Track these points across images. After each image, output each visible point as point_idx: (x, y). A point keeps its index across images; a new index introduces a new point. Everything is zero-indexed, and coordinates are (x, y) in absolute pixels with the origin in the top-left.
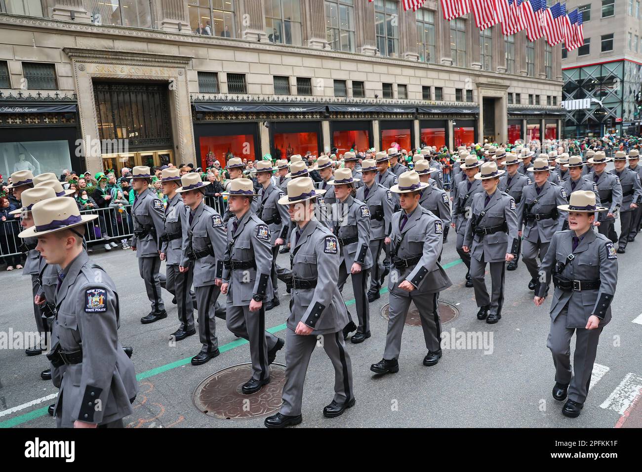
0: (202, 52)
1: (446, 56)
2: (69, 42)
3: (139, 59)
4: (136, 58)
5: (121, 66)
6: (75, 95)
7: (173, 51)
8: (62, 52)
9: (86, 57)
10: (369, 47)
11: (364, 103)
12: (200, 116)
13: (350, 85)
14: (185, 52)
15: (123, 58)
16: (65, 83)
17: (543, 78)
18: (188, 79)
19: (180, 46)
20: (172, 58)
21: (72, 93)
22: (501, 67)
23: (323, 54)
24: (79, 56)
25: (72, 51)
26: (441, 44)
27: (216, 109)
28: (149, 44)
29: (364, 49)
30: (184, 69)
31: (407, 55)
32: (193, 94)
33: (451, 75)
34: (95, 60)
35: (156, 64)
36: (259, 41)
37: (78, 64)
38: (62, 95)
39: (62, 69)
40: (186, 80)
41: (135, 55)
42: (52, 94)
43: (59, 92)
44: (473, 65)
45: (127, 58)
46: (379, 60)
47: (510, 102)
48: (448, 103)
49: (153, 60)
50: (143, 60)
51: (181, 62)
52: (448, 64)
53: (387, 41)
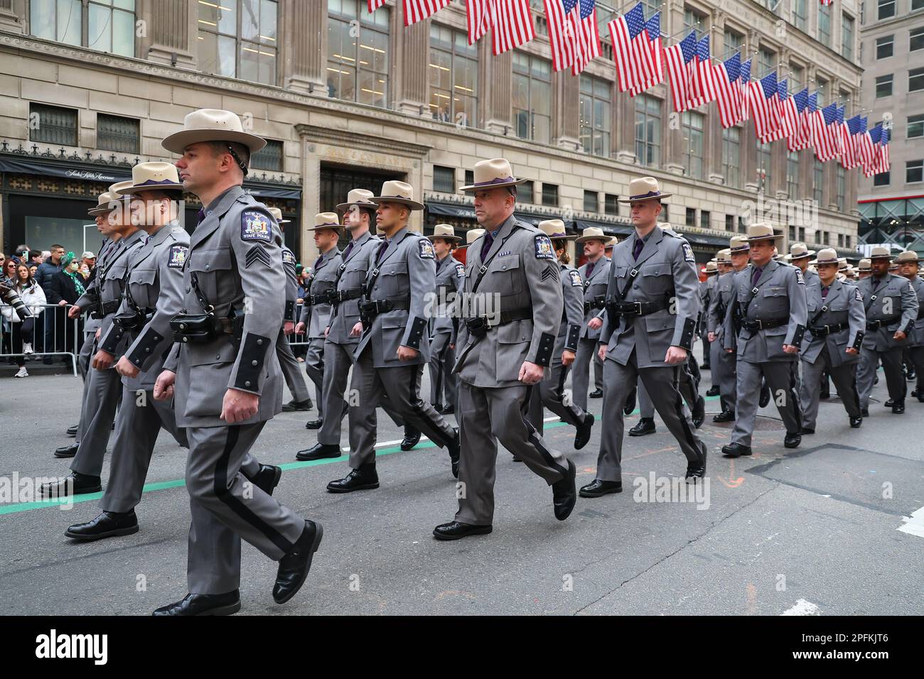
0: (441, 142)
1: (717, 171)
2: (302, 117)
3: (374, 143)
4: (371, 143)
5: (353, 151)
6: (301, 179)
7: (409, 137)
8: (293, 129)
9: (319, 136)
10: (627, 153)
11: (617, 222)
12: (432, 219)
13: (602, 198)
14: (423, 140)
15: (358, 140)
16: (292, 165)
17: (833, 210)
18: (423, 174)
19: (418, 134)
20: (410, 146)
21: (298, 177)
22: (783, 192)
23: (575, 157)
24: (312, 135)
25: (307, 128)
26: (710, 156)
27: (451, 213)
28: (385, 127)
29: (621, 155)
30: (419, 161)
31: (670, 167)
32: (427, 192)
33: (721, 196)
34: (327, 141)
35: (391, 151)
36: (505, 134)
37: (309, 144)
38: (287, 179)
39: (291, 148)
40: (421, 175)
41: (371, 139)
42: (277, 176)
43: (284, 175)
44: (748, 186)
45: (361, 141)
46: (638, 170)
47: (792, 238)
48: (716, 232)
49: (389, 146)
50: (378, 146)
51: (419, 151)
52: (718, 182)
53: (646, 148)
